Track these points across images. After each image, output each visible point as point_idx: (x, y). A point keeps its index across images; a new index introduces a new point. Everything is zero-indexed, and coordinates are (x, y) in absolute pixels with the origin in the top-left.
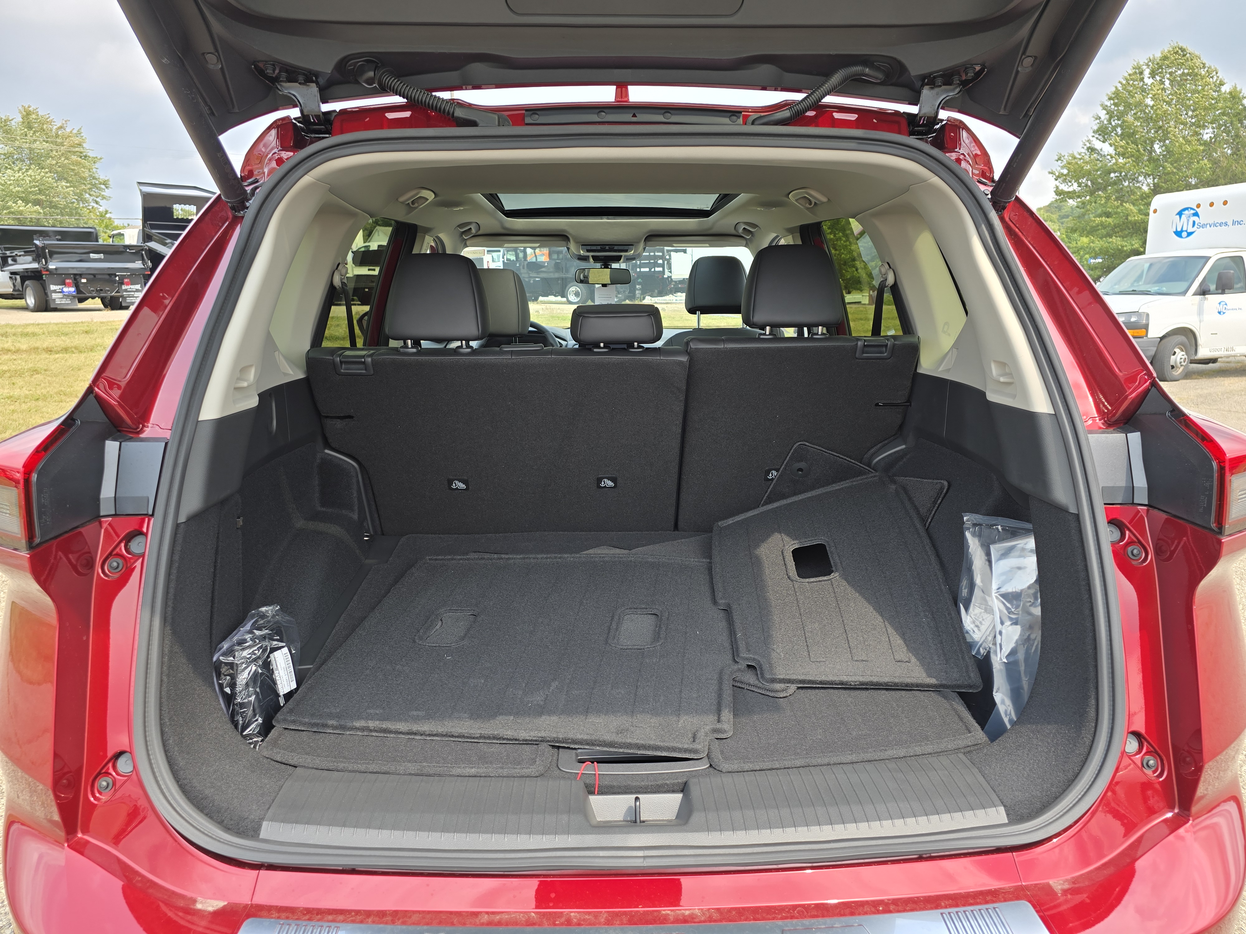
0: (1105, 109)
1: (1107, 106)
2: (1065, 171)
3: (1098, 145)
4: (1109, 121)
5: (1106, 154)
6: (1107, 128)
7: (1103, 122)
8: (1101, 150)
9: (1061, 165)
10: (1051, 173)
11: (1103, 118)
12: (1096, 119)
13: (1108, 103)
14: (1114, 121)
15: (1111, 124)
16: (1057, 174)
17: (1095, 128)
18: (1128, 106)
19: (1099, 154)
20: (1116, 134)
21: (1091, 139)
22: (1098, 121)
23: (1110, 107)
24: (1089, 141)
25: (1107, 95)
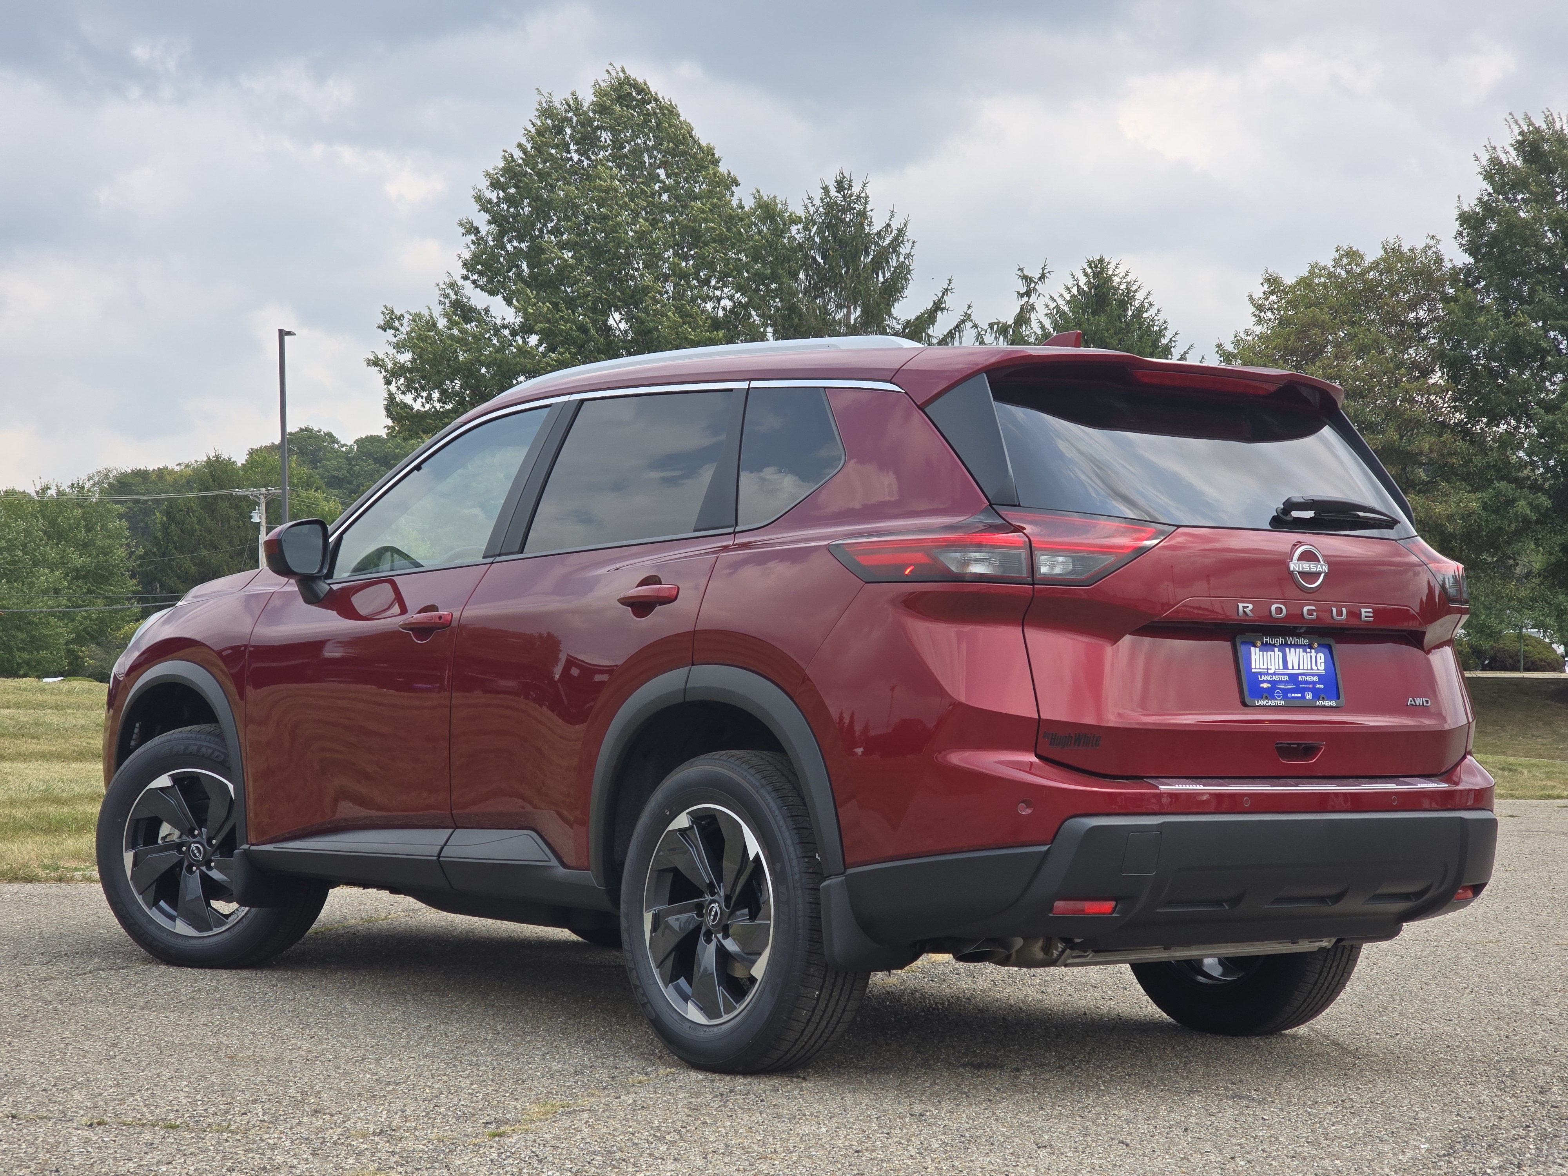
0: (487, 211)
1: (490, 201)
2: (406, 357)
3: (478, 299)
4: (499, 238)
5: (499, 322)
6: (495, 258)
7: (486, 242)
8: (487, 310)
9: (395, 340)
10: (376, 362)
11: (483, 232)
12: (469, 232)
13: (492, 195)
14: (510, 241)
15: (503, 248)
16: (390, 366)
17: (467, 255)
18: (542, 209)
19: (480, 322)
20: (519, 274)
21: (461, 282)
22: (473, 237)
23: (499, 205)
24: (452, 285)
25: (488, 174)
